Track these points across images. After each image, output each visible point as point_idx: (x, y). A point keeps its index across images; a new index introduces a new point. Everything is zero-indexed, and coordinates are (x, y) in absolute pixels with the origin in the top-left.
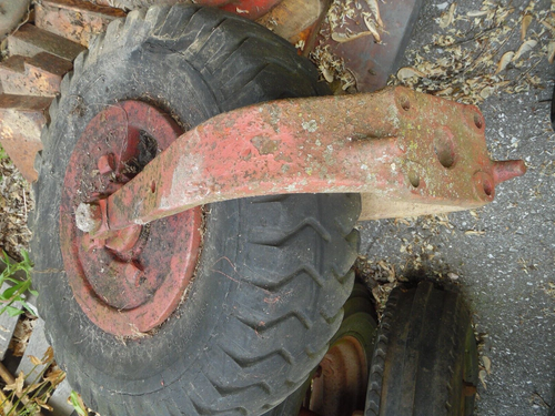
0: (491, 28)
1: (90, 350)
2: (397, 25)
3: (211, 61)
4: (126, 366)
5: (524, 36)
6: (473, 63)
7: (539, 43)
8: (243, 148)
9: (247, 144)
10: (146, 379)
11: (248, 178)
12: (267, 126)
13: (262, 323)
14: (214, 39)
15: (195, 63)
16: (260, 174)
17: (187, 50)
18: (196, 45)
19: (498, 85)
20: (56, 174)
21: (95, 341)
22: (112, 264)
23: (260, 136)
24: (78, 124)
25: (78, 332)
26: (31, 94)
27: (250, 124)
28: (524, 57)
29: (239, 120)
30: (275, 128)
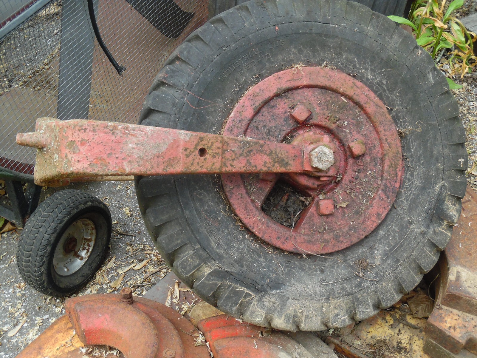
0: (139, 286)
1: (372, 62)
2: (160, 289)
3: (191, 252)
4: (324, 46)
5: (122, 276)
6: (161, 269)
7: (116, 270)
8: (86, 147)
9: (83, 149)
10: (298, 33)
11: (84, 128)
12: (70, 159)
13: (177, 62)
14: (188, 268)
15: (205, 255)
16: (77, 128)
17: (214, 268)
18: (207, 271)
19: (153, 252)
20: (406, 218)
21: (366, 69)
22: (333, 127)
23: (74, 153)
24: (368, 254)
25: (388, 78)
26: (472, 316)
27: (79, 161)
28: (128, 264)
29: (86, 166)
30: (66, 156)
